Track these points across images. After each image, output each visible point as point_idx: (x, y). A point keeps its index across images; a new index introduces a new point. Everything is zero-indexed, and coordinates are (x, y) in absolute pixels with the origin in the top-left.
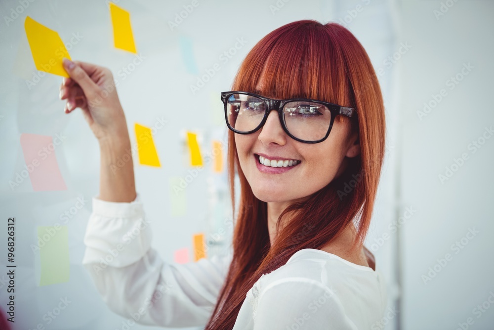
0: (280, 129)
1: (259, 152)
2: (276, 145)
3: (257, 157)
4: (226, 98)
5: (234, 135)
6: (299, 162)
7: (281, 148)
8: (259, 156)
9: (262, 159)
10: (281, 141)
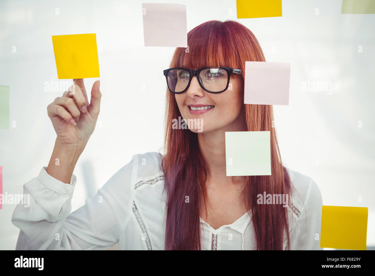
0: (199, 87)
1: (189, 104)
2: (198, 97)
3: (189, 107)
4: (166, 73)
5: (175, 96)
6: (213, 107)
7: (201, 98)
8: (190, 107)
9: (192, 108)
10: (200, 94)
